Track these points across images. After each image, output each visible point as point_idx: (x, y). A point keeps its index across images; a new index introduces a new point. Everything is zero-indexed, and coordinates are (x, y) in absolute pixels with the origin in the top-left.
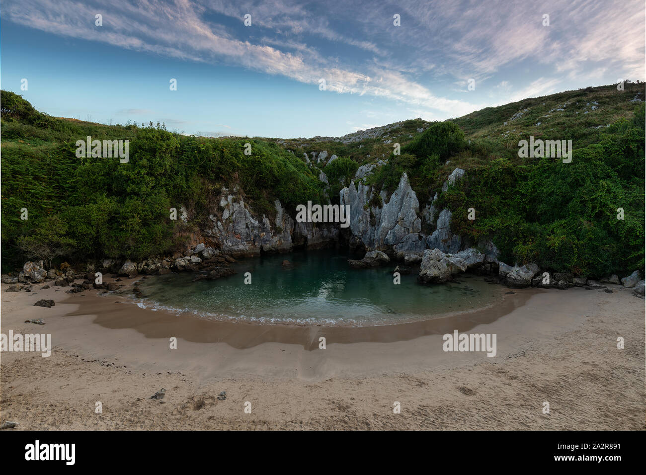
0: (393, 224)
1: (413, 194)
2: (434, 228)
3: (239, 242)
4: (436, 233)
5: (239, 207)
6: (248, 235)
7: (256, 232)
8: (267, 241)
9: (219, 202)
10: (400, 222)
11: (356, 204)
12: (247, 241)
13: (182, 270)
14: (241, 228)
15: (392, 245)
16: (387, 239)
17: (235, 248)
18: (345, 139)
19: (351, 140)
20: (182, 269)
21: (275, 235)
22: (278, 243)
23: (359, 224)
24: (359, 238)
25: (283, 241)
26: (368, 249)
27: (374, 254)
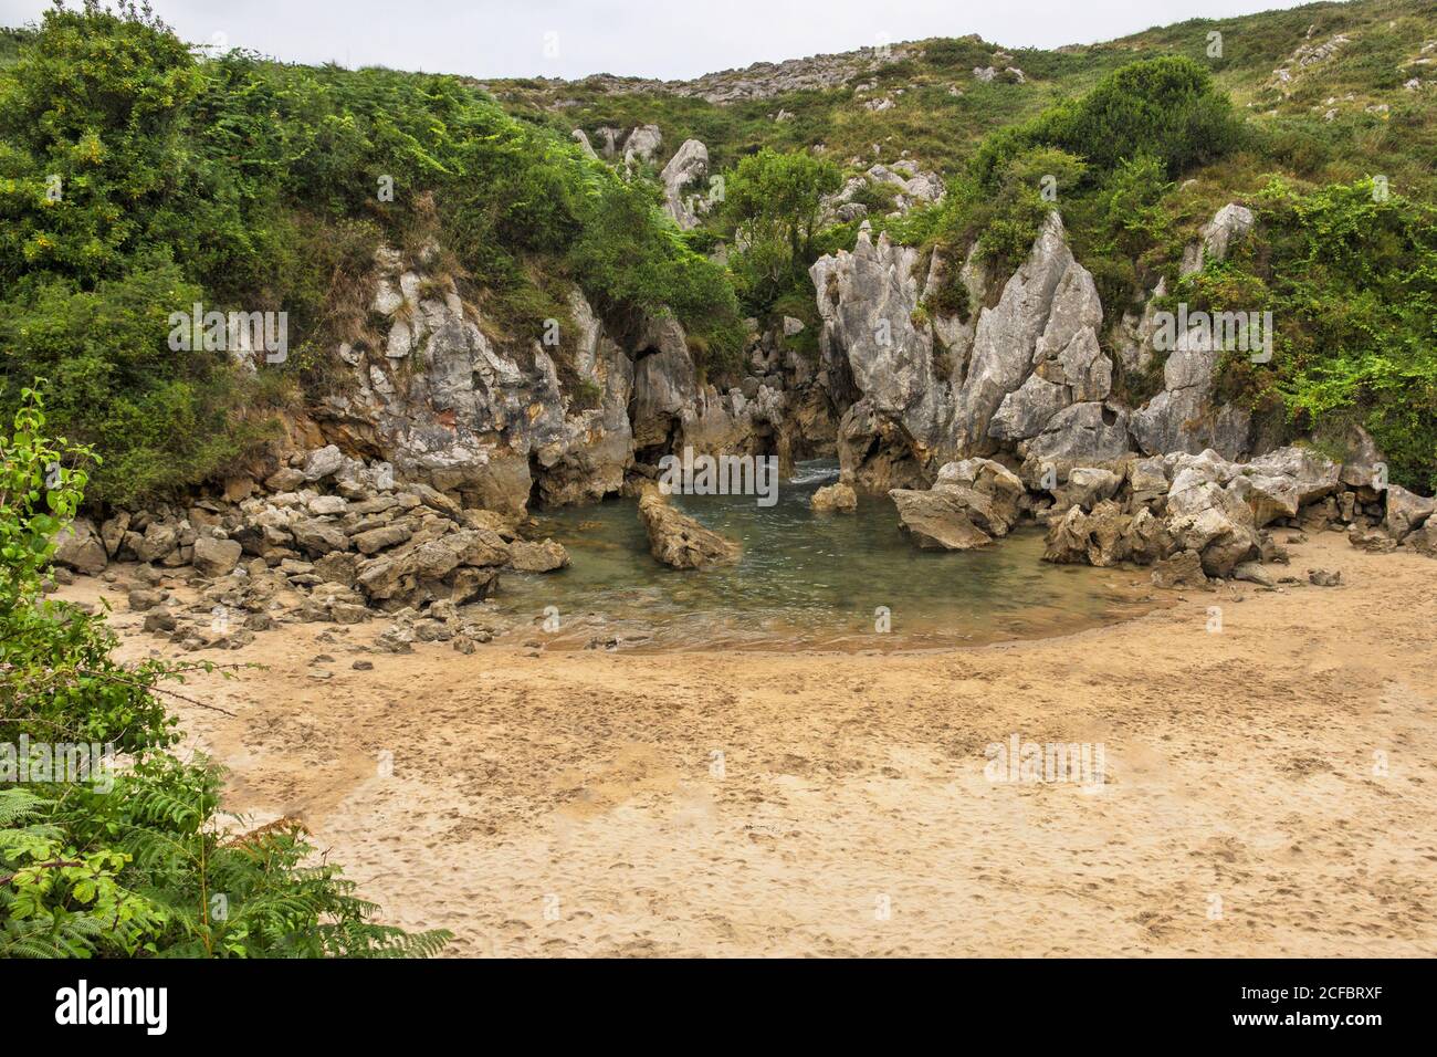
0: (1017, 375)
1: (1084, 277)
2: (1158, 385)
3: (450, 439)
4: (1160, 402)
5: (447, 315)
6: (485, 413)
7: (512, 401)
8: (551, 431)
9: (370, 297)
10: (1041, 368)
11: (881, 307)
12: (479, 434)
13: (285, 544)
14: (456, 387)
15: (1016, 441)
16: (999, 422)
17: (439, 458)
18: (713, 89)
19: (736, 92)
20: (281, 536)
21: (575, 409)
22: (587, 440)
23: (896, 372)
24: (892, 419)
25: (603, 433)
26: (928, 454)
27: (970, 469)
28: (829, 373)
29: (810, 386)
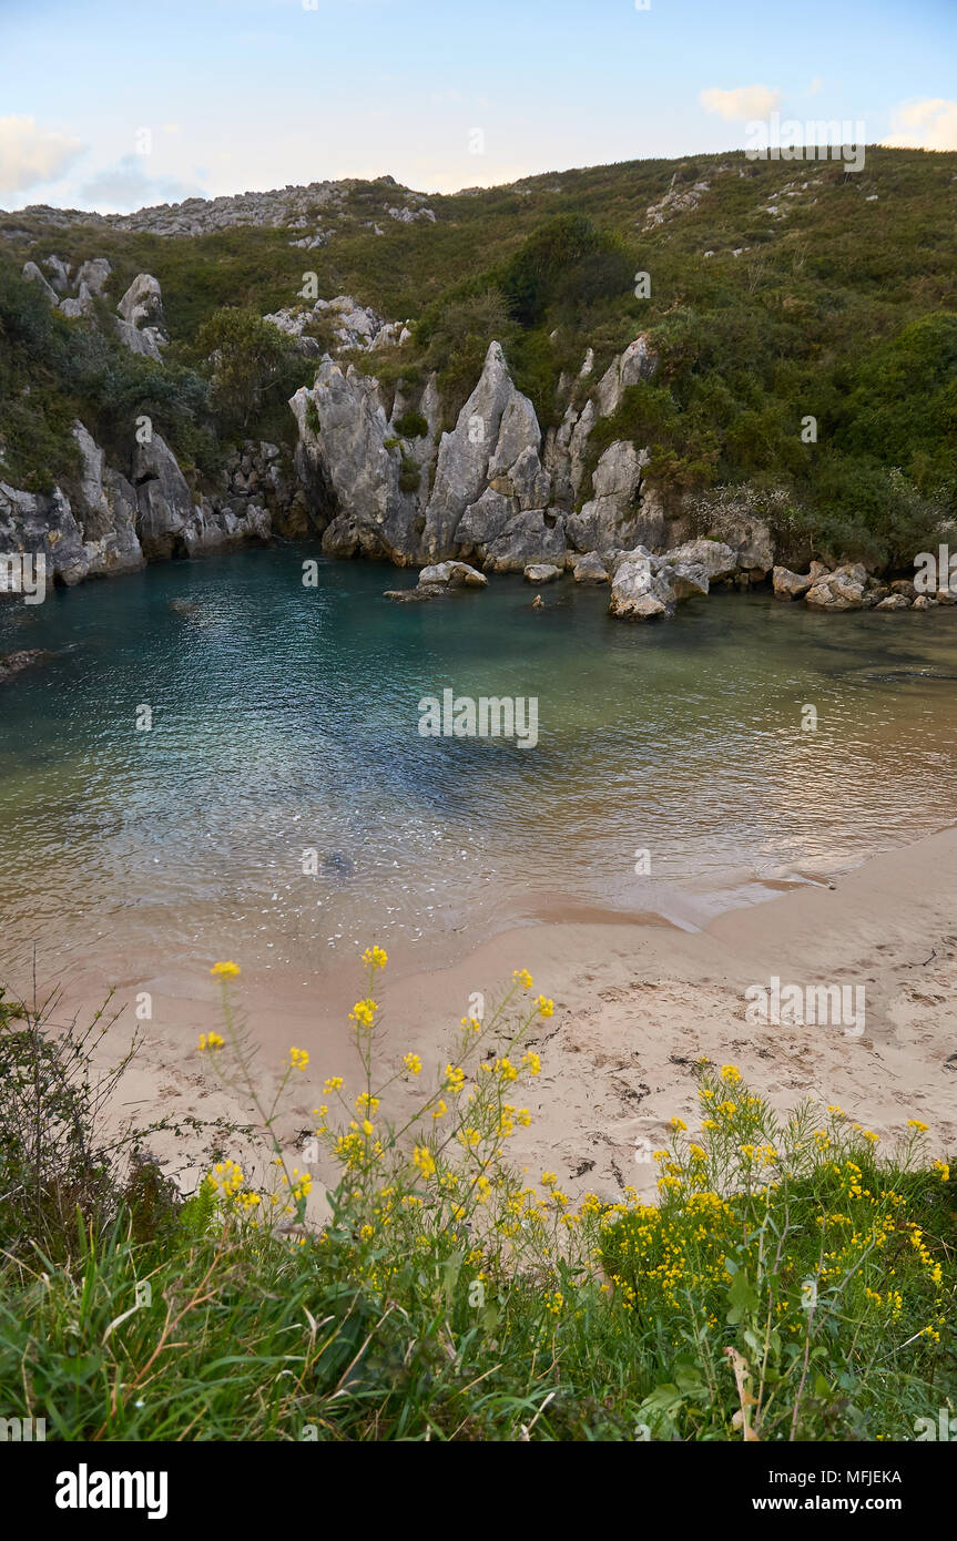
0: (475, 489)
1: (526, 404)
2: (587, 494)
4: (589, 510)
8: (70, 555)
10: (494, 483)
11: (358, 434)
15: (477, 545)
16: (463, 530)
21: (91, 534)
22: (104, 562)
23: (374, 490)
24: (374, 531)
25: (118, 554)
26: (404, 559)
27: (445, 571)
28: (306, 492)
29: (290, 504)
